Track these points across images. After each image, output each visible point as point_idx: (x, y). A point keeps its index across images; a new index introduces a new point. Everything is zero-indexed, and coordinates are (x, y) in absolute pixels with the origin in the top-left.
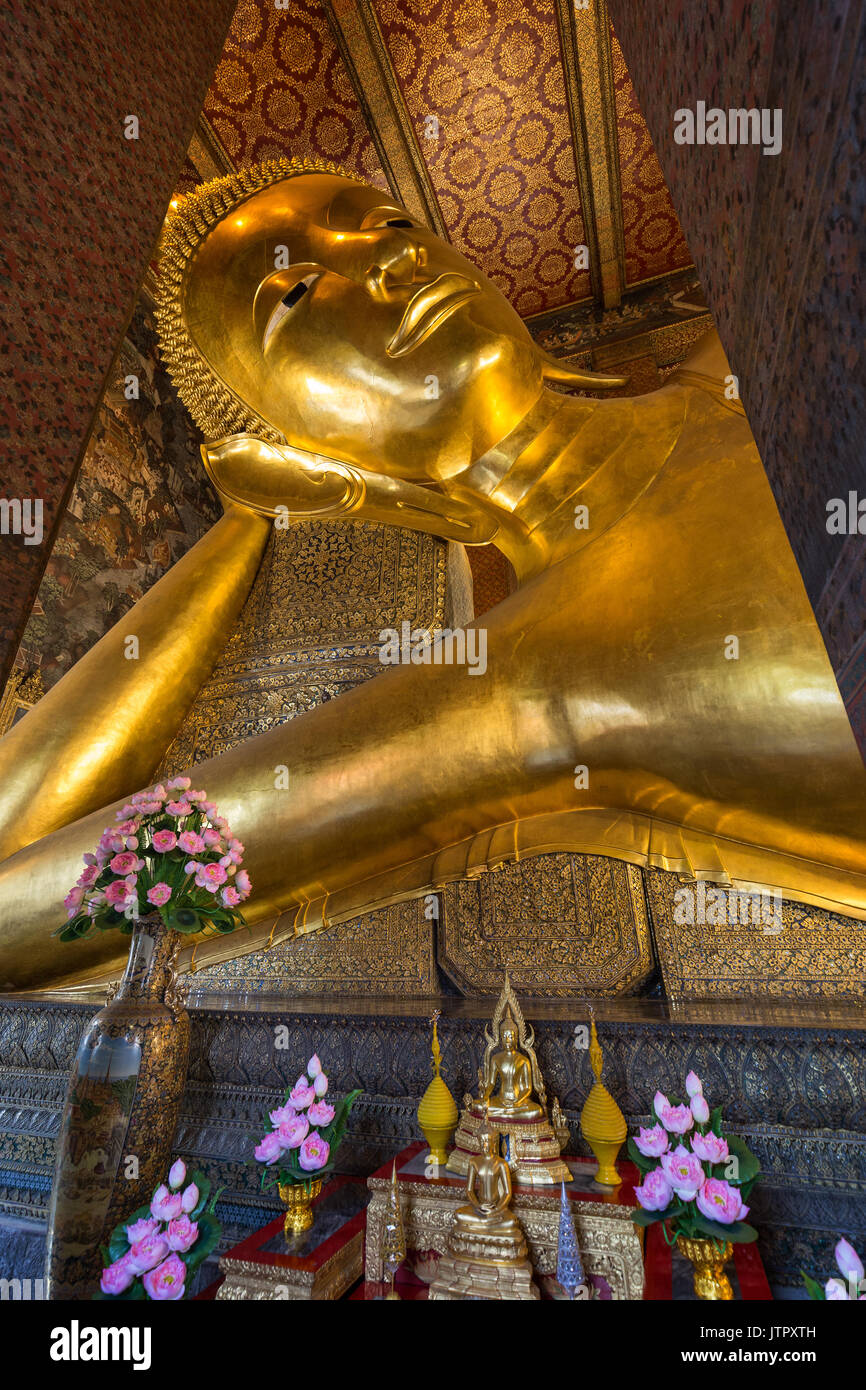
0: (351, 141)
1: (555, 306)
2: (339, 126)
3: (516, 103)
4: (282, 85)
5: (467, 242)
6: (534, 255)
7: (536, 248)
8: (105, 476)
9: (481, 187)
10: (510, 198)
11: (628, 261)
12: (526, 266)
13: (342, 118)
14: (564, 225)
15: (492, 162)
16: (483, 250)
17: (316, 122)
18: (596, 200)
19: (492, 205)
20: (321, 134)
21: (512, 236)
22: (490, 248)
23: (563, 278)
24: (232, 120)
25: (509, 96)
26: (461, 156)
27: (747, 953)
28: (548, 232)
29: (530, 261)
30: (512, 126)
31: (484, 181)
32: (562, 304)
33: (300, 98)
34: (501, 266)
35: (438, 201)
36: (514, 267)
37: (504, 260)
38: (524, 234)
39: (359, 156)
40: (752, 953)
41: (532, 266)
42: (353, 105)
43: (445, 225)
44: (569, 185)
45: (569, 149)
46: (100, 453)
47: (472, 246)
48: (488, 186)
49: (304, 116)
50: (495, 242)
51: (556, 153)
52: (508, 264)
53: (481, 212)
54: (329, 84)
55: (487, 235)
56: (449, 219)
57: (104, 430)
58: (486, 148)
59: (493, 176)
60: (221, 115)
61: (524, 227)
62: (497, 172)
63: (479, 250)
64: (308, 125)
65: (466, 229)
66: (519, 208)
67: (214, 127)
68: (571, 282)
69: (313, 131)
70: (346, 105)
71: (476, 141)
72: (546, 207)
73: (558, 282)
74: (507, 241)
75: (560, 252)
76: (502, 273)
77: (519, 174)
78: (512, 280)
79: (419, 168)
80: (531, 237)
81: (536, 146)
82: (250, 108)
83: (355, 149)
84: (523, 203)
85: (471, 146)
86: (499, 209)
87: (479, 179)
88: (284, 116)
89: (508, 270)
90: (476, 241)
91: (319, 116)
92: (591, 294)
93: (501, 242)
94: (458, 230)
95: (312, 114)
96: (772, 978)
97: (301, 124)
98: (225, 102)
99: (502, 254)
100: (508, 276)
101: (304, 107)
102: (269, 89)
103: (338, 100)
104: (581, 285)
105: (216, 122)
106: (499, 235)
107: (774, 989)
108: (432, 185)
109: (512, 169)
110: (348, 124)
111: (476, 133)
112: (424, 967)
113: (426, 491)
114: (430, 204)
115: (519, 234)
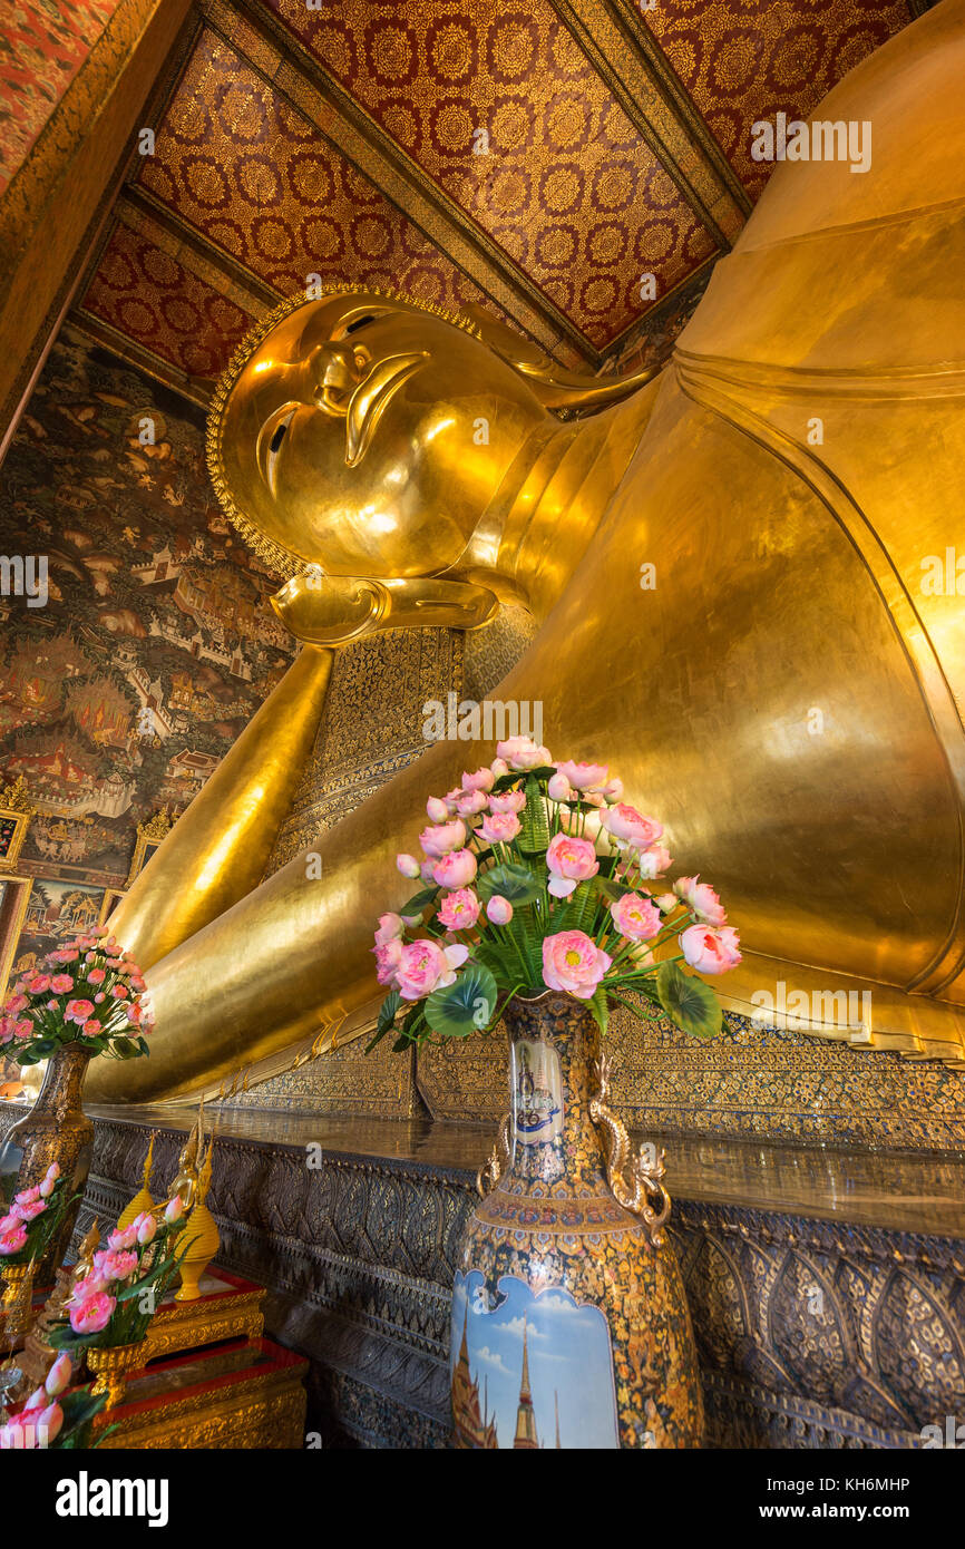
0: (390, 233)
1: (678, 281)
2: (374, 225)
3: (533, 98)
4: (312, 219)
5: (545, 265)
6: (625, 241)
7: (625, 232)
8: (267, 635)
9: (535, 203)
10: (571, 198)
11: (748, 186)
12: (621, 256)
13: (374, 216)
14: (647, 189)
15: (534, 170)
16: (566, 265)
17: (353, 234)
18: (668, 144)
19: (555, 214)
20: (362, 241)
21: (591, 234)
22: (573, 258)
23: (673, 247)
24: (287, 273)
25: (522, 95)
26: (499, 185)
27: (674, 1077)
28: (632, 210)
29: (625, 249)
30: (539, 125)
31: (535, 195)
32: (684, 275)
33: (331, 221)
34: (593, 271)
35: (496, 242)
36: (608, 265)
37: (594, 263)
38: (605, 225)
39: (403, 242)
40: (679, 1076)
41: (630, 253)
42: (378, 199)
43: (514, 261)
44: (633, 145)
45: (615, 107)
46: (258, 616)
47: (552, 267)
48: (541, 197)
49: (341, 234)
50: (576, 250)
51: (602, 120)
52: (600, 265)
53: (546, 228)
54: (349, 193)
55: (563, 247)
56: (516, 253)
57: (260, 594)
58: (522, 161)
59: (542, 185)
60: (278, 273)
61: (601, 218)
62: (545, 178)
63: (561, 267)
64: (348, 241)
65: (538, 253)
66: (586, 201)
67: (276, 288)
68: (685, 245)
69: (354, 243)
70: (372, 202)
71: (509, 161)
72: (615, 182)
73: (669, 254)
74: (589, 241)
75: (655, 222)
76: (598, 277)
77: (570, 166)
78: (612, 279)
79: (462, 221)
80: (614, 224)
81: (576, 127)
82: (296, 254)
83: (397, 238)
84: (588, 192)
85: (504, 169)
86: (564, 213)
87: (528, 196)
88: (325, 244)
89: (604, 271)
90: (554, 260)
91: (354, 227)
92: (716, 248)
93: (582, 247)
94: (530, 258)
95: (346, 229)
96: (699, 1108)
97: (342, 243)
98: (275, 261)
99: (589, 258)
100: (607, 277)
101: (337, 227)
102: (304, 228)
103: (363, 203)
104: (699, 244)
105: (275, 282)
106: (576, 242)
107: (700, 1121)
108: (483, 229)
109: (559, 166)
110: (380, 219)
111: (505, 153)
112: (403, 1088)
113: (438, 582)
114: (489, 249)
115: (598, 227)
